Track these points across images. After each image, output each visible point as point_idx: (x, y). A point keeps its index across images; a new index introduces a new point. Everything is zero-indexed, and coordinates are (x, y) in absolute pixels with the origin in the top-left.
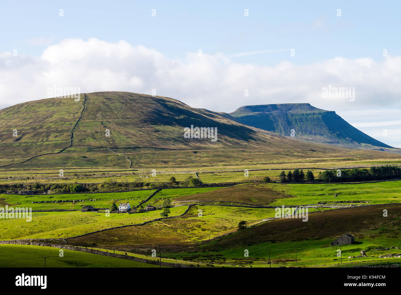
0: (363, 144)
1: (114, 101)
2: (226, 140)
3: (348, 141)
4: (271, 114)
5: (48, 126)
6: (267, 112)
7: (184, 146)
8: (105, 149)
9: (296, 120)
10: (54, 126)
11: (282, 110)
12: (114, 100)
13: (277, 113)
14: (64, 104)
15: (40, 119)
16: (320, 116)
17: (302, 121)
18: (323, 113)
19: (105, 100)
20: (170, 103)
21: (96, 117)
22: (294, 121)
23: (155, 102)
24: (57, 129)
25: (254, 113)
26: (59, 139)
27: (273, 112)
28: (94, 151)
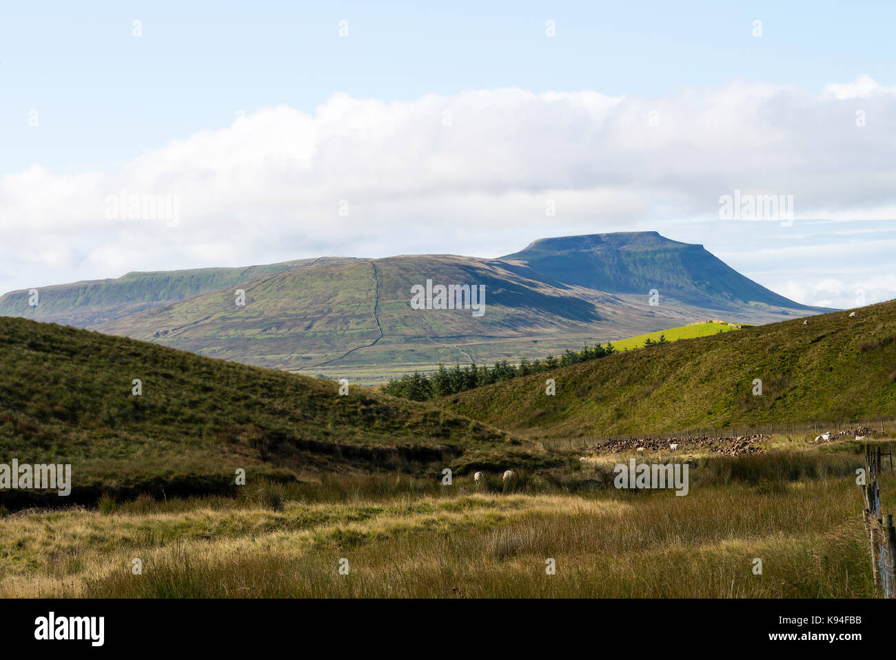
0: (753, 304)
1: (412, 273)
2: (559, 321)
3: (726, 298)
4: (591, 253)
5: (339, 309)
6: (585, 249)
7: (513, 333)
8: (424, 339)
9: (634, 262)
10: (347, 309)
11: (610, 245)
12: (412, 271)
13: (601, 250)
14: (347, 276)
15: (321, 298)
16: (677, 254)
17: (645, 265)
18: (682, 248)
19: (401, 272)
20: (481, 272)
21: (397, 297)
22: (632, 265)
23: (463, 271)
24: (354, 314)
25: (563, 252)
26: (363, 327)
27: (594, 248)
28: (414, 342)
